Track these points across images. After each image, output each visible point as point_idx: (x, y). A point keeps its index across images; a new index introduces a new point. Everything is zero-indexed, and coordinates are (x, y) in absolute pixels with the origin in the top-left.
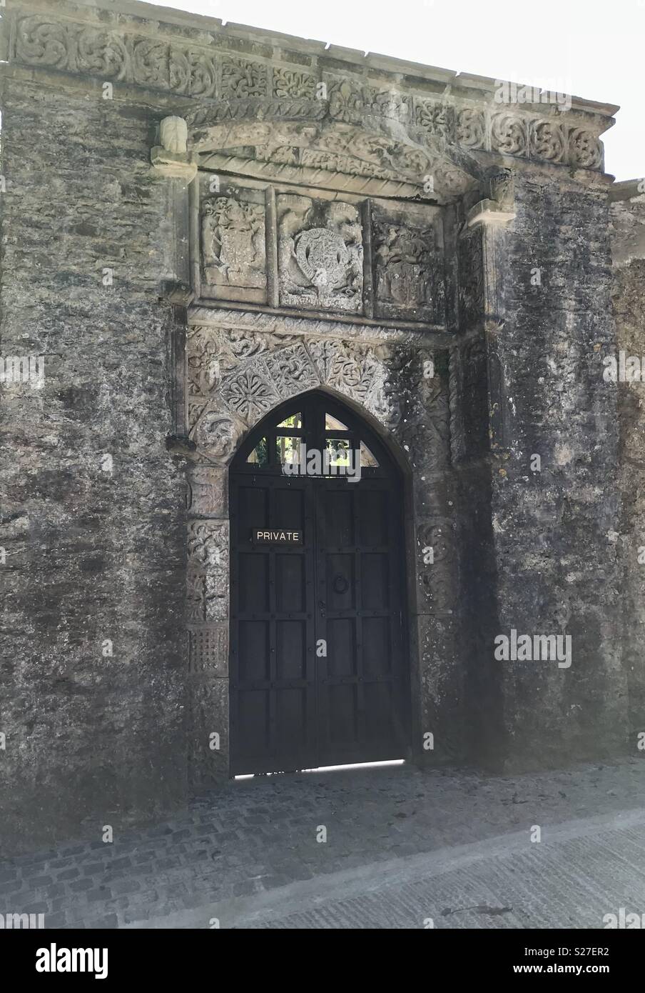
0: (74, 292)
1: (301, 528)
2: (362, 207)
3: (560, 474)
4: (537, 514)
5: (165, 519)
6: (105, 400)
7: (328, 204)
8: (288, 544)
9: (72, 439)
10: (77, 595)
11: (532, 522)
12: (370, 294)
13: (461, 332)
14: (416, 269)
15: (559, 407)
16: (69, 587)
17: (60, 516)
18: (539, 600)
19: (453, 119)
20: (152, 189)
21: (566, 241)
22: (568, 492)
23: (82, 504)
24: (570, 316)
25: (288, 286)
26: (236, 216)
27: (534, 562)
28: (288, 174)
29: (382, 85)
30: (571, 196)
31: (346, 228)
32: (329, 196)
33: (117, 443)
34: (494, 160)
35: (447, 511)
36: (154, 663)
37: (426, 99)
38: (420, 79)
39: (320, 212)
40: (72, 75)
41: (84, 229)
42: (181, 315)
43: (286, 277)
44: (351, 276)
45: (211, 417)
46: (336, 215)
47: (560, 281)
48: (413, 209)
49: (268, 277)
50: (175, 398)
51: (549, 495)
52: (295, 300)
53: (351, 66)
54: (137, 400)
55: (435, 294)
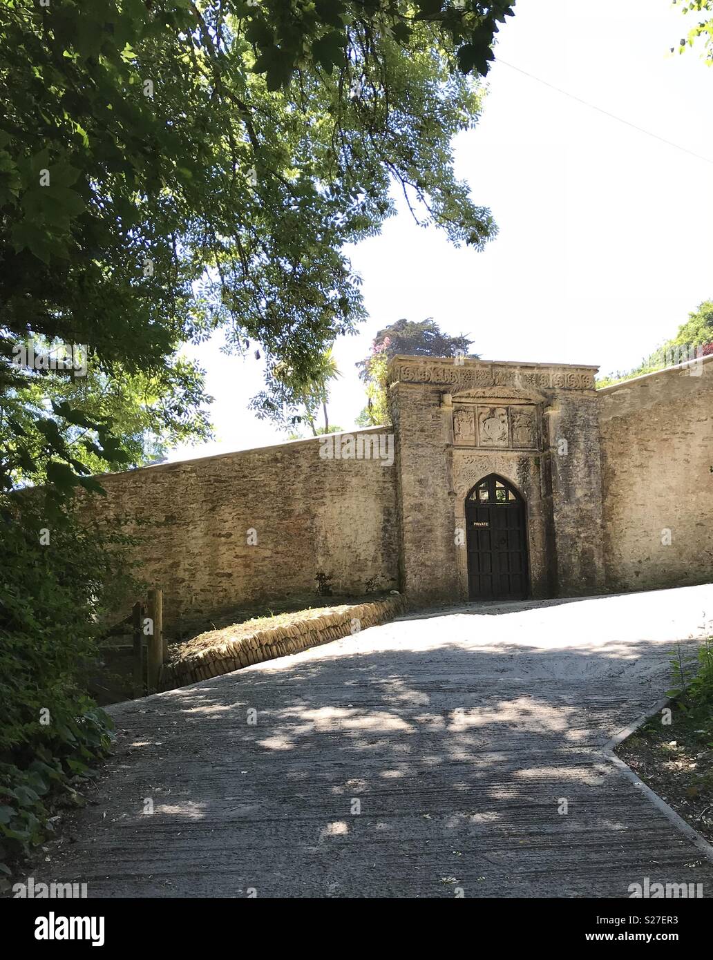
0: (420, 450)
1: (489, 521)
2: (507, 409)
3: (578, 500)
4: (570, 514)
5: (449, 517)
6: (430, 482)
7: (495, 409)
8: (485, 527)
9: (422, 494)
10: (426, 539)
11: (568, 516)
12: (511, 439)
13: (543, 451)
14: (527, 429)
15: (578, 476)
16: (424, 537)
17: (420, 517)
18: (570, 542)
19: (538, 378)
20: (441, 416)
21: (580, 417)
22: (581, 506)
23: (426, 513)
24: (582, 444)
25: (482, 438)
26: (465, 417)
27: (569, 530)
28: (481, 400)
29: (513, 370)
30: (582, 400)
31: (502, 417)
32: (496, 406)
33: (434, 494)
34: (553, 391)
35: (540, 514)
36: (448, 560)
37: (528, 372)
38: (526, 367)
39: (493, 411)
40: (416, 383)
41: (422, 430)
42: (451, 454)
43: (481, 436)
44: (504, 434)
45: (458, 485)
46: (498, 412)
47: (578, 432)
48: (526, 407)
49: (475, 435)
50: (450, 480)
51: (574, 507)
52: (485, 444)
53: (502, 366)
54: (439, 481)
55: (534, 437)
